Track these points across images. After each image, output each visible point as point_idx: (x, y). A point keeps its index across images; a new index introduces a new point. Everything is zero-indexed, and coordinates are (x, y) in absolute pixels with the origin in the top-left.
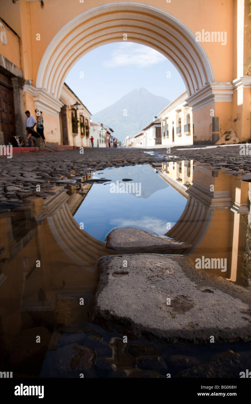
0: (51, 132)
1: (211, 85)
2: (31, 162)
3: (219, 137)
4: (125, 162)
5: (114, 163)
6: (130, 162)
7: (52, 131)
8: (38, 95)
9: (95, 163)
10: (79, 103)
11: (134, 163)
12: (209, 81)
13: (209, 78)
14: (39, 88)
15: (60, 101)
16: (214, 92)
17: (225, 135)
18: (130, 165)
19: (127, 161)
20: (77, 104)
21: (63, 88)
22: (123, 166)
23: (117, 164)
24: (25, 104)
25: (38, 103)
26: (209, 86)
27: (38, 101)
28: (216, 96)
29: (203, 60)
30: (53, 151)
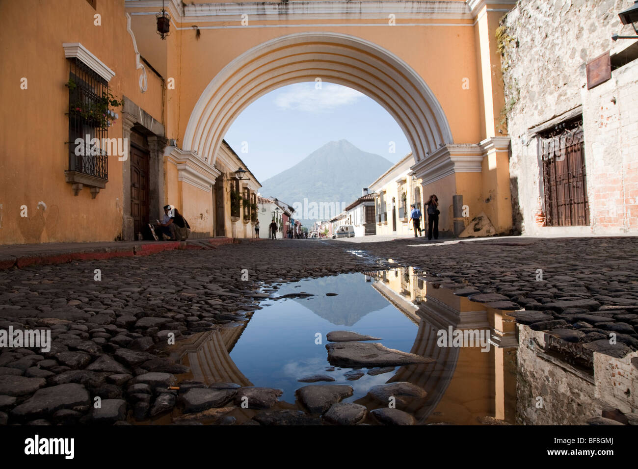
0: (200, 216)
1: (448, 148)
2: (197, 268)
3: (464, 226)
4: (324, 271)
5: (309, 271)
6: (330, 270)
7: (202, 214)
8: (184, 160)
9: (284, 272)
10: (244, 169)
11: (336, 272)
12: (446, 142)
13: (445, 137)
14: (187, 151)
15: (215, 167)
16: (453, 159)
17: (474, 223)
18: (330, 275)
19: (326, 269)
20: (240, 171)
21: (220, 147)
22: (322, 276)
23: (315, 274)
24: (165, 174)
25: (184, 173)
26: (446, 149)
27: (185, 170)
28: (456, 164)
29: (435, 112)
30: (208, 248)
